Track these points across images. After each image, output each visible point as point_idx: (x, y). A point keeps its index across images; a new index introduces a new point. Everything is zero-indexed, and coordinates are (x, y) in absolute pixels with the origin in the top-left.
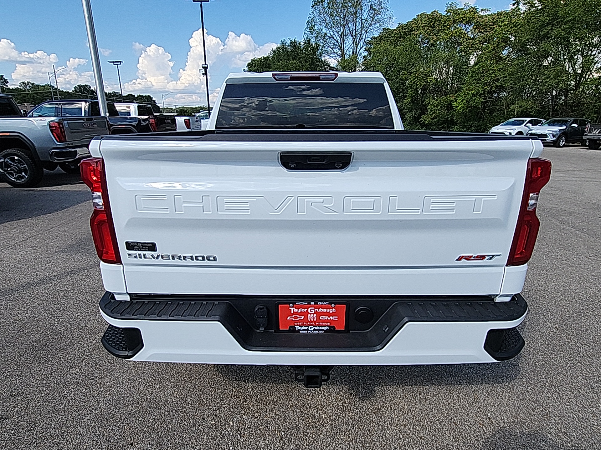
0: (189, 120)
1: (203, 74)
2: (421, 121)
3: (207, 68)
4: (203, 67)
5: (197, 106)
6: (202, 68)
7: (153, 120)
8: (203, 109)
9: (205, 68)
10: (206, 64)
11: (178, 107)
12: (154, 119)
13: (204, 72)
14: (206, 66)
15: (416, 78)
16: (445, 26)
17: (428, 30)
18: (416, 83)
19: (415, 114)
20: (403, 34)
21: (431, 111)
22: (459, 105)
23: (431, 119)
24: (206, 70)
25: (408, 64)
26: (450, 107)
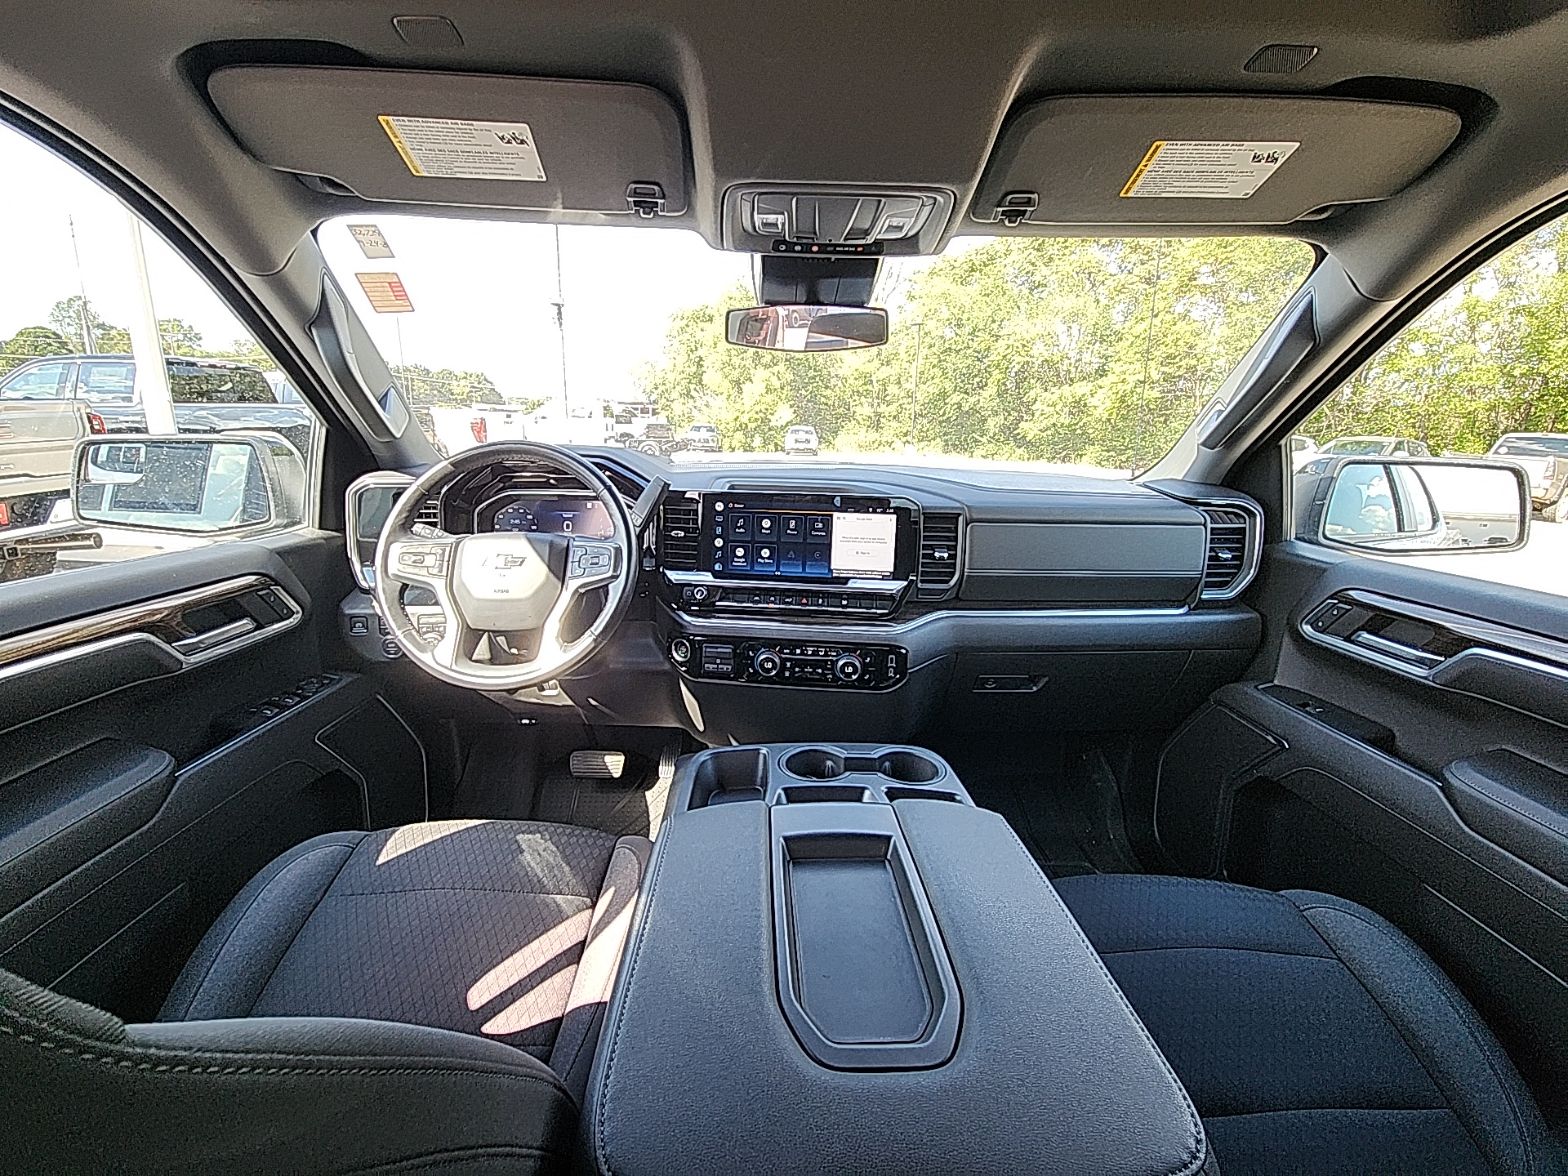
3: (561, 304)
9: (557, 306)
15: (1008, 348)
16: (1066, 247)
17: (1031, 257)
18: (1008, 357)
19: (1005, 419)
20: (977, 263)
21: (1042, 415)
22: (1102, 403)
23: (1040, 430)
24: (559, 309)
25: (991, 319)
26: (1079, 406)
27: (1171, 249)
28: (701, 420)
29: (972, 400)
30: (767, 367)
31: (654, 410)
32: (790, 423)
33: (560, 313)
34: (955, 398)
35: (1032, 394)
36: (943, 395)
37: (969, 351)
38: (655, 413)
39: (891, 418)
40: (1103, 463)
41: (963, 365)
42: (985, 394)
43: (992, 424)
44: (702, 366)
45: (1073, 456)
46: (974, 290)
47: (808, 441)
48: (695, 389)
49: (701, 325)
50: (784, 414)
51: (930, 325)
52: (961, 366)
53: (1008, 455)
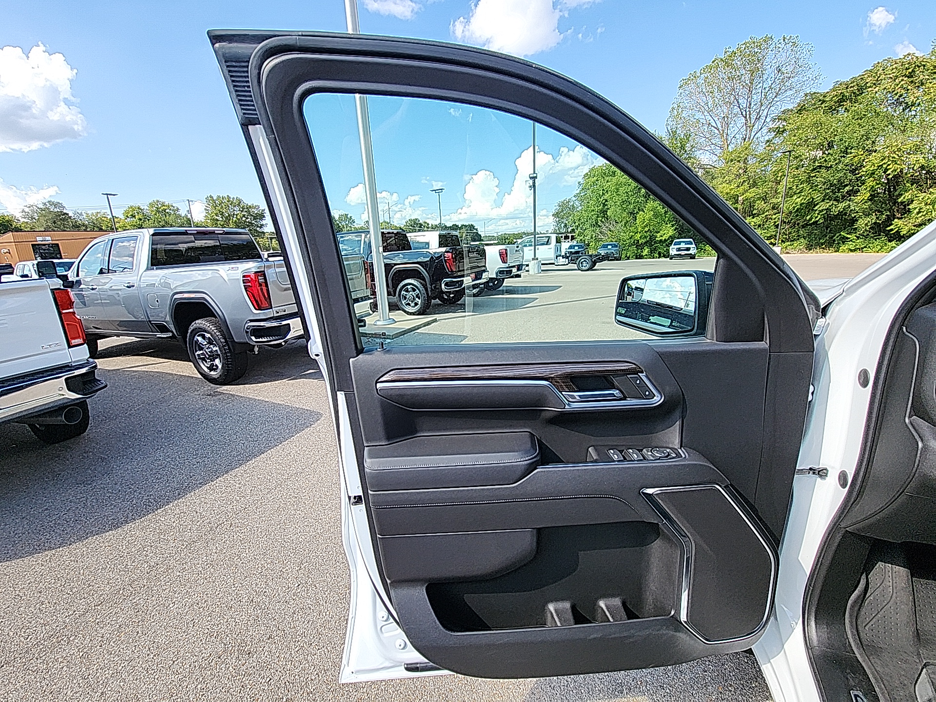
0: (506, 250)
1: (530, 186)
2: (892, 230)
3: (536, 177)
4: (531, 178)
5: (520, 232)
6: (529, 179)
7: (450, 254)
8: (528, 234)
9: (534, 178)
10: (534, 173)
11: (500, 234)
12: (452, 253)
13: (531, 184)
14: (535, 175)
15: (883, 159)
18: (883, 166)
19: (877, 218)
24: (534, 180)
25: (864, 137)
28: (606, 240)
29: (842, 206)
31: (572, 236)
32: (672, 238)
33: (534, 183)
34: (824, 206)
35: (907, 196)
36: (811, 205)
37: (840, 166)
38: (573, 238)
39: (756, 227)
42: (858, 198)
43: (863, 223)
44: (608, 205)
47: (688, 249)
48: (601, 221)
50: (668, 231)
51: (802, 151)
52: (831, 179)
53: (879, 247)
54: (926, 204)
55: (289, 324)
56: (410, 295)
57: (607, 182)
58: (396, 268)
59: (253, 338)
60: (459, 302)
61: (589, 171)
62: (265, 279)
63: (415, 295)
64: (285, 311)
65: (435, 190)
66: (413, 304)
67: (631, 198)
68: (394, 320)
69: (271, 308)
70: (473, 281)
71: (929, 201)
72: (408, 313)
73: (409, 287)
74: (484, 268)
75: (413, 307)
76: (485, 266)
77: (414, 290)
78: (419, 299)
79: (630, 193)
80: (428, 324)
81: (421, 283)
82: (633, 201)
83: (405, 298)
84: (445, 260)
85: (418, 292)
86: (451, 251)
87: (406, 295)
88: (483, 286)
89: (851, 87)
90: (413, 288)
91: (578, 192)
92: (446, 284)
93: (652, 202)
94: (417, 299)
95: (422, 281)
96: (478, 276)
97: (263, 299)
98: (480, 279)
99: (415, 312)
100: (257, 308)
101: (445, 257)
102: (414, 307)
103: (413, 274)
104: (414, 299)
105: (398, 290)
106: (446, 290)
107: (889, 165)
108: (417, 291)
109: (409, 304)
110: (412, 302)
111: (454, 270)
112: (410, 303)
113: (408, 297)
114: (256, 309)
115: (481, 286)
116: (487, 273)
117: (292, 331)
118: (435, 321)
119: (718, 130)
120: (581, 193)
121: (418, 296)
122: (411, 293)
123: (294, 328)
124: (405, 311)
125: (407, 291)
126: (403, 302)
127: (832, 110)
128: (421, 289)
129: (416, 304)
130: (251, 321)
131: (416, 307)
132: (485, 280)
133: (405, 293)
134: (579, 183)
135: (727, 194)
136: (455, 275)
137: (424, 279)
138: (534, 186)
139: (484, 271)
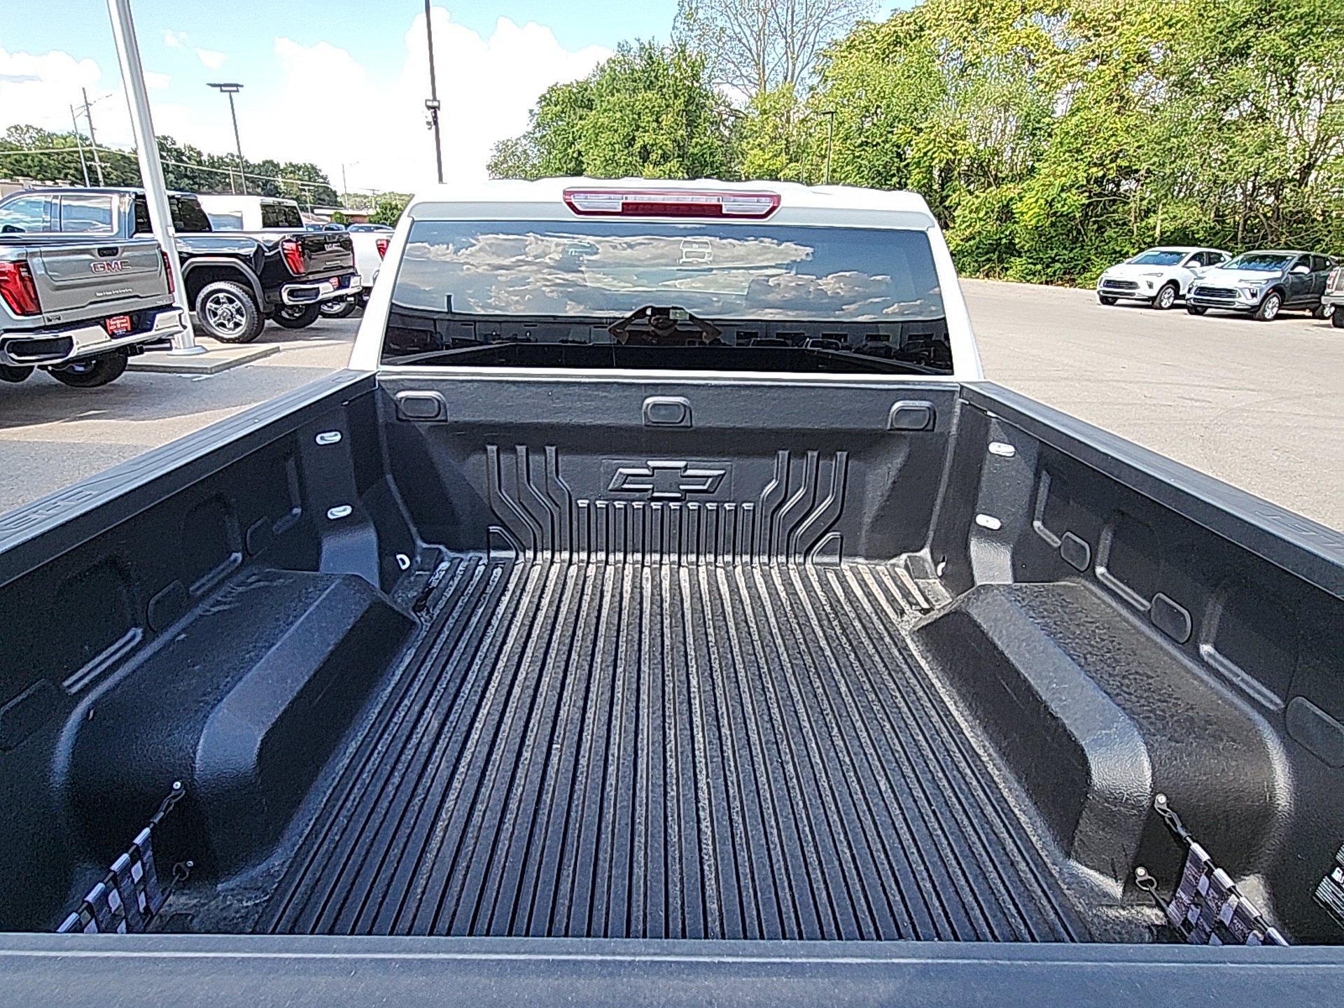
0: (388, 242)
1: (429, 123)
3: (438, 108)
4: (429, 108)
6: (426, 109)
7: (293, 246)
9: (435, 109)
10: (434, 99)
12: (295, 242)
13: (431, 120)
14: (436, 104)
15: (930, 143)
16: (1002, 19)
17: (963, 29)
18: (930, 154)
20: (902, 35)
21: (964, 222)
22: (1029, 211)
23: (962, 240)
24: (435, 112)
25: (913, 107)
26: (1006, 214)
27: (1119, 23)
30: (656, 164)
33: (435, 118)
35: (955, 197)
37: (887, 146)
40: (1029, 278)
41: (880, 162)
44: (582, 162)
45: (998, 270)
46: (895, 70)
49: (580, 112)
51: (845, 114)
52: (877, 164)
54: (970, 212)
55: (70, 338)
56: (224, 309)
57: (581, 118)
58: (193, 263)
59: (13, 355)
60: (312, 325)
61: (548, 92)
62: (29, 271)
63: (233, 310)
64: (59, 319)
65: (220, 86)
66: (231, 325)
67: (619, 155)
68: (203, 348)
69: (41, 313)
70: (335, 290)
71: (973, 207)
72: (222, 340)
73: (221, 295)
74: (351, 271)
75: (230, 329)
76: (353, 267)
77: (231, 301)
78: (242, 315)
79: (617, 146)
80: (265, 354)
81: (244, 291)
82: (622, 161)
83: (215, 314)
84: (285, 255)
85: (240, 304)
86: (294, 239)
87: (216, 309)
88: (352, 299)
89: (907, 24)
90: (228, 299)
91: (530, 129)
92: (292, 293)
93: (651, 166)
94: (238, 317)
95: (245, 287)
96: (343, 283)
97: (28, 300)
98: (348, 287)
99: (236, 338)
100: (18, 311)
101: (284, 249)
102: (234, 329)
103: (229, 274)
104: (232, 315)
105: (199, 300)
106: (291, 303)
107: (934, 153)
108: (237, 302)
109: (223, 325)
110: (229, 320)
111: (302, 270)
112: (226, 322)
113: (219, 312)
114: (17, 314)
115: (349, 299)
116: (357, 278)
117: (75, 347)
118: (277, 350)
119: (750, 50)
120: (534, 133)
121: (239, 311)
122: (225, 306)
123: (78, 343)
124: (217, 337)
125: (217, 302)
126: (211, 322)
127: (884, 56)
128: (244, 300)
129: (237, 325)
130: (7, 331)
131: (237, 330)
132: (355, 290)
133: (214, 306)
134: (531, 111)
135: (760, 166)
136: (305, 279)
137: (249, 284)
138: (436, 123)
139: (353, 274)
